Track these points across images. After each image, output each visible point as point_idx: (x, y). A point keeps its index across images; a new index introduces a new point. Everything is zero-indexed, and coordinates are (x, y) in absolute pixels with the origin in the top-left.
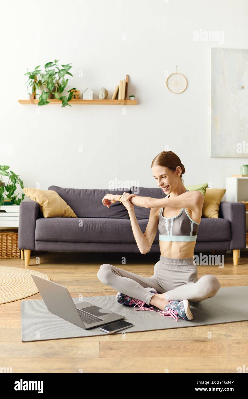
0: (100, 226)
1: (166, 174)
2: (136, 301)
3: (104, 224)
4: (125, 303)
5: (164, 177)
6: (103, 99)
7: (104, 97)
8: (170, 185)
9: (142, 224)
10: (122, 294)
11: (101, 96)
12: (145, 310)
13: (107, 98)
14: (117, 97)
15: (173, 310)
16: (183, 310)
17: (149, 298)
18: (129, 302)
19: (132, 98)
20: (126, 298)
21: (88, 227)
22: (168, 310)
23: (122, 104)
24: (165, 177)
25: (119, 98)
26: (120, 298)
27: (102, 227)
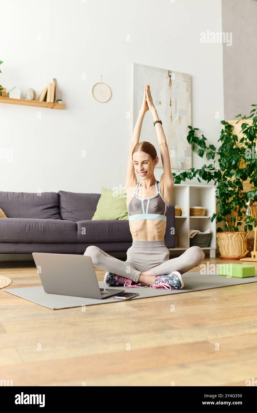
0: (42, 225)
1: (148, 160)
2: (123, 280)
3: (47, 223)
4: (113, 282)
5: (145, 163)
6: (31, 100)
7: (32, 98)
8: (148, 171)
9: (84, 224)
10: (110, 274)
11: (29, 97)
12: (133, 287)
13: (35, 100)
14: (45, 99)
15: (164, 281)
16: (177, 279)
17: (138, 274)
18: (117, 281)
19: (60, 102)
20: (114, 278)
21: (31, 226)
22: (158, 283)
23: (49, 108)
24: (147, 163)
25: (48, 100)
26: (109, 277)
27: (45, 227)
